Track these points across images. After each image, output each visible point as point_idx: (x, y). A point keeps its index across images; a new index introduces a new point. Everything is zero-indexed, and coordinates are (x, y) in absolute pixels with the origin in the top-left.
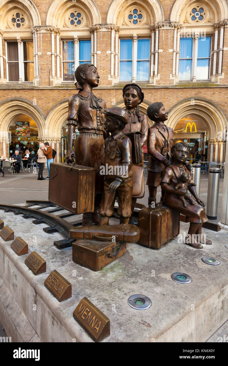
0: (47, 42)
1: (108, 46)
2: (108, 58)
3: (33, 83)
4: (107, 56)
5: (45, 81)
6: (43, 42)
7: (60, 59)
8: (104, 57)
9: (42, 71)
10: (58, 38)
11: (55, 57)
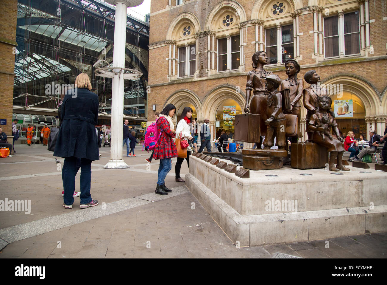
0: (251, 33)
1: (310, 27)
2: (311, 38)
3: (239, 71)
4: (310, 35)
5: (249, 67)
6: (248, 34)
7: (263, 46)
8: (307, 37)
9: (247, 59)
10: (261, 27)
11: (258, 44)
